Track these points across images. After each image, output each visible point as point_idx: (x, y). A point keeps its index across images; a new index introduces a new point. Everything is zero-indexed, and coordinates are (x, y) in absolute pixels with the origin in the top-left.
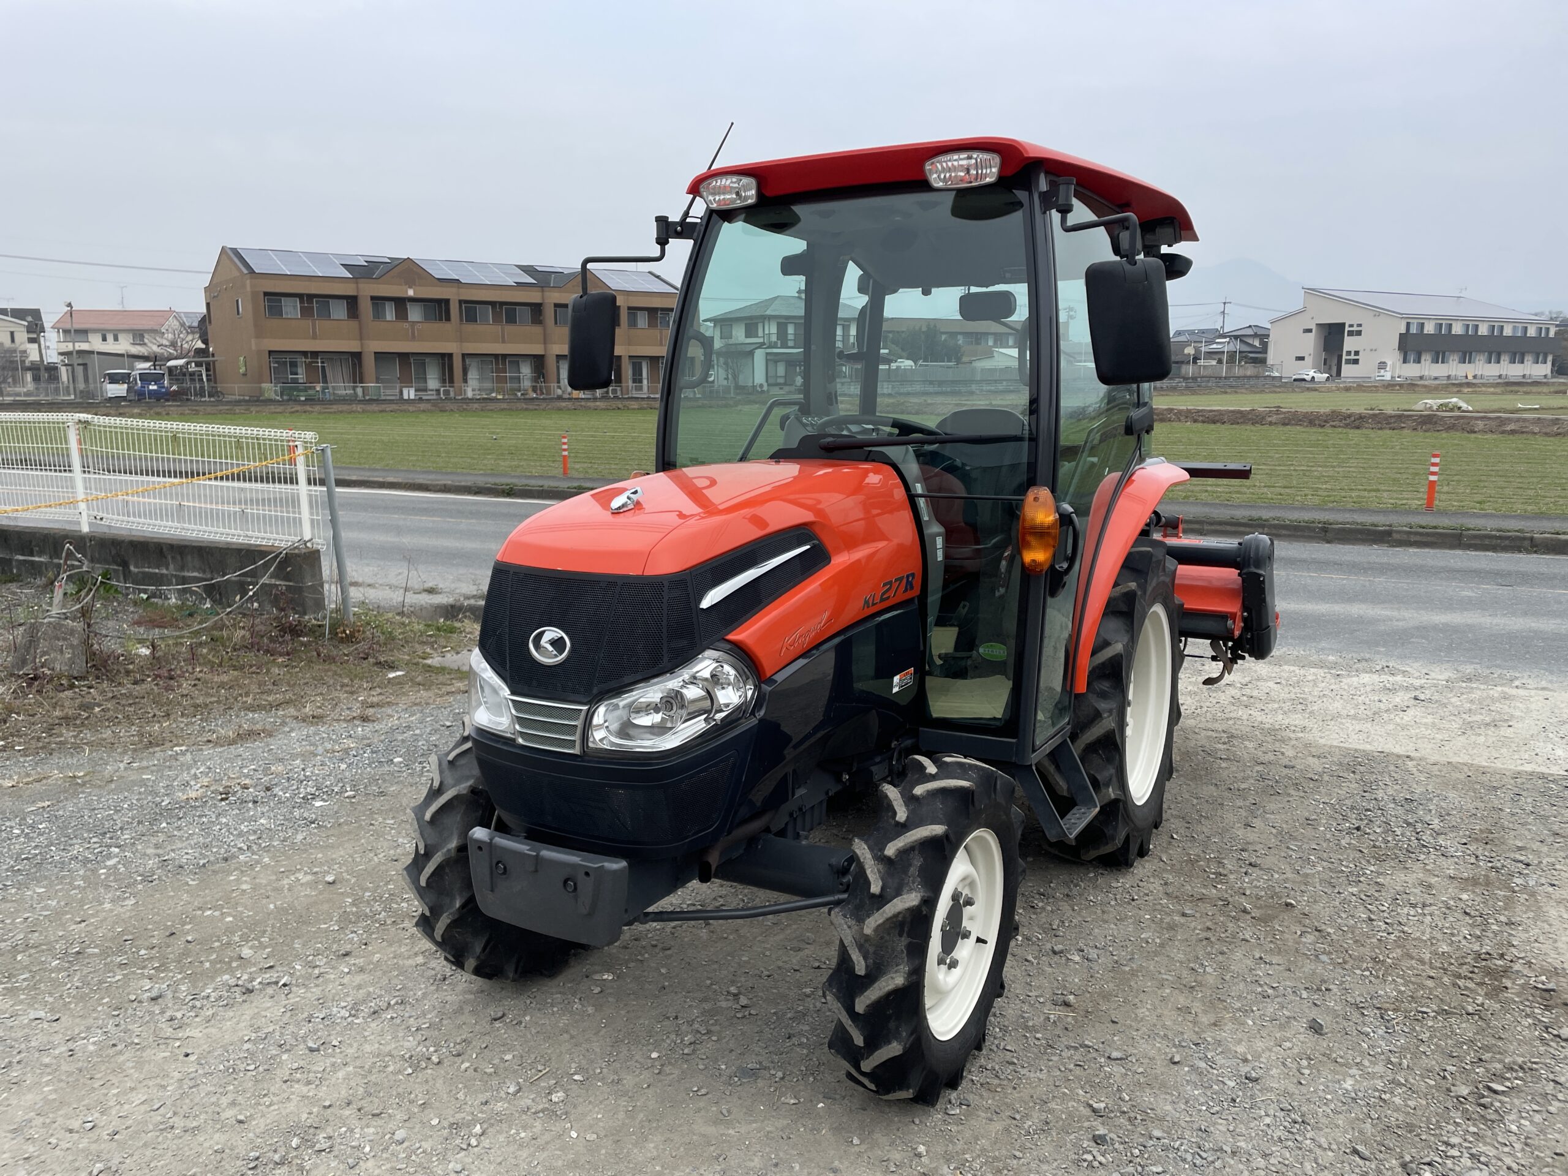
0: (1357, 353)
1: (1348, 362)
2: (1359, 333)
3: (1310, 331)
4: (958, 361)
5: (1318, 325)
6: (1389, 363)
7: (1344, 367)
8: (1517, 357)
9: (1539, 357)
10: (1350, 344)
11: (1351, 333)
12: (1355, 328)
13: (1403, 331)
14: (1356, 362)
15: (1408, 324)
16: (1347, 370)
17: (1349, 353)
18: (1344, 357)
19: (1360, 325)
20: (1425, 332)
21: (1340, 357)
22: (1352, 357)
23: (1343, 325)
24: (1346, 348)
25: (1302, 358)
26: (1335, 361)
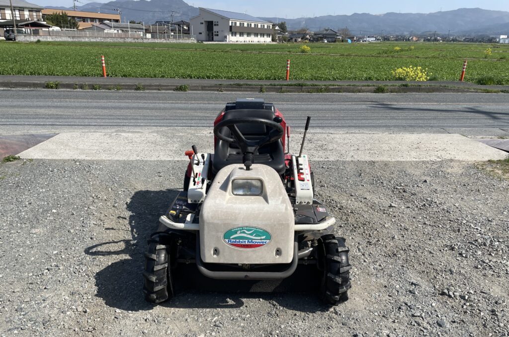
0: (218, 32)
1: (215, 35)
2: (218, 25)
3: (203, 23)
4: (77, 28)
5: (205, 21)
6: (228, 36)
7: (214, 37)
8: (263, 35)
9: (268, 35)
10: (215, 29)
11: (215, 25)
12: (216, 23)
13: (230, 25)
14: (218, 35)
15: (232, 22)
16: (215, 38)
17: (215, 32)
18: (214, 33)
19: (217, 22)
20: (237, 25)
21: (213, 33)
22: (216, 33)
23: (212, 22)
24: (214, 30)
25: (201, 33)
26: (211, 34)
